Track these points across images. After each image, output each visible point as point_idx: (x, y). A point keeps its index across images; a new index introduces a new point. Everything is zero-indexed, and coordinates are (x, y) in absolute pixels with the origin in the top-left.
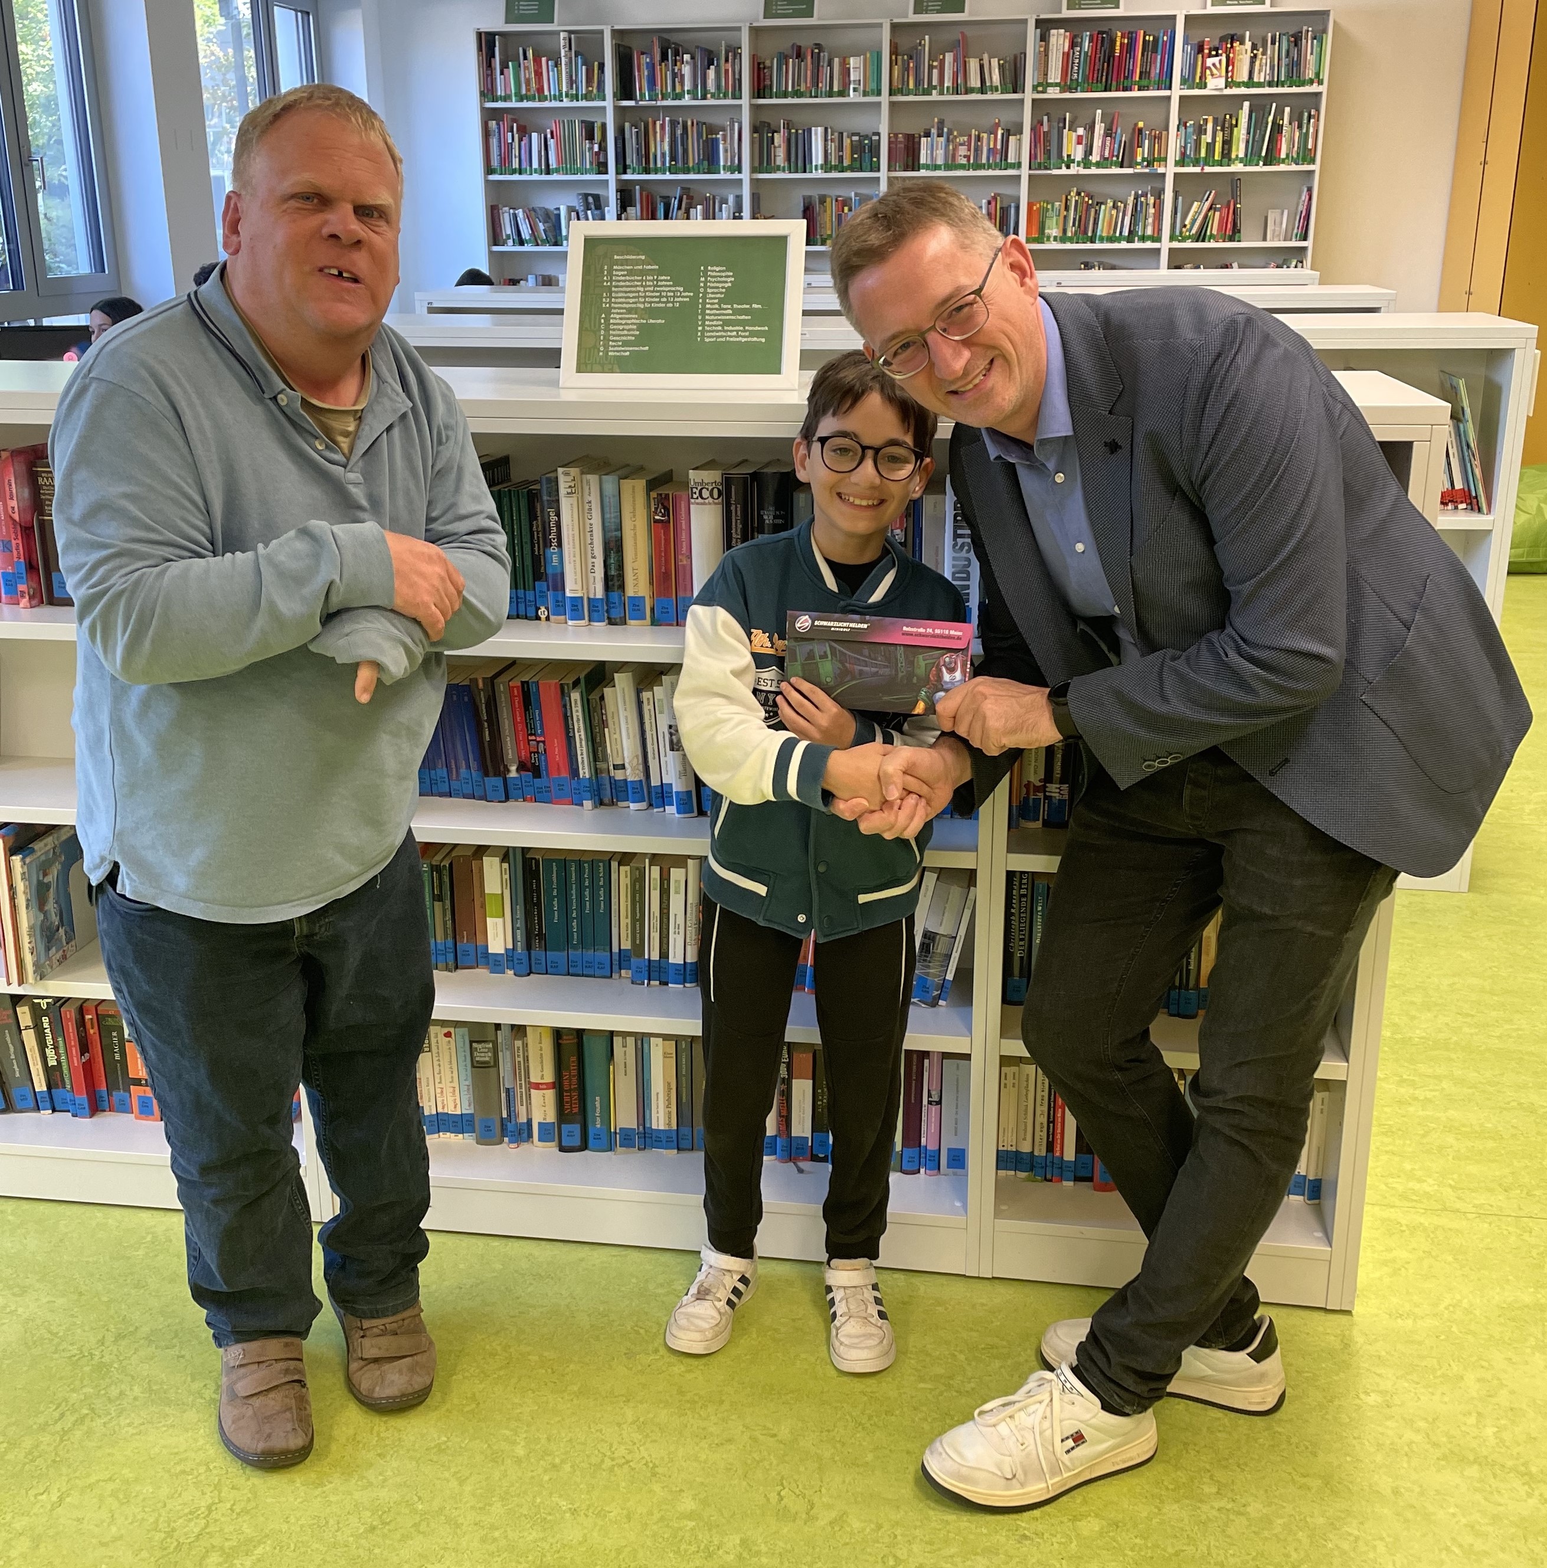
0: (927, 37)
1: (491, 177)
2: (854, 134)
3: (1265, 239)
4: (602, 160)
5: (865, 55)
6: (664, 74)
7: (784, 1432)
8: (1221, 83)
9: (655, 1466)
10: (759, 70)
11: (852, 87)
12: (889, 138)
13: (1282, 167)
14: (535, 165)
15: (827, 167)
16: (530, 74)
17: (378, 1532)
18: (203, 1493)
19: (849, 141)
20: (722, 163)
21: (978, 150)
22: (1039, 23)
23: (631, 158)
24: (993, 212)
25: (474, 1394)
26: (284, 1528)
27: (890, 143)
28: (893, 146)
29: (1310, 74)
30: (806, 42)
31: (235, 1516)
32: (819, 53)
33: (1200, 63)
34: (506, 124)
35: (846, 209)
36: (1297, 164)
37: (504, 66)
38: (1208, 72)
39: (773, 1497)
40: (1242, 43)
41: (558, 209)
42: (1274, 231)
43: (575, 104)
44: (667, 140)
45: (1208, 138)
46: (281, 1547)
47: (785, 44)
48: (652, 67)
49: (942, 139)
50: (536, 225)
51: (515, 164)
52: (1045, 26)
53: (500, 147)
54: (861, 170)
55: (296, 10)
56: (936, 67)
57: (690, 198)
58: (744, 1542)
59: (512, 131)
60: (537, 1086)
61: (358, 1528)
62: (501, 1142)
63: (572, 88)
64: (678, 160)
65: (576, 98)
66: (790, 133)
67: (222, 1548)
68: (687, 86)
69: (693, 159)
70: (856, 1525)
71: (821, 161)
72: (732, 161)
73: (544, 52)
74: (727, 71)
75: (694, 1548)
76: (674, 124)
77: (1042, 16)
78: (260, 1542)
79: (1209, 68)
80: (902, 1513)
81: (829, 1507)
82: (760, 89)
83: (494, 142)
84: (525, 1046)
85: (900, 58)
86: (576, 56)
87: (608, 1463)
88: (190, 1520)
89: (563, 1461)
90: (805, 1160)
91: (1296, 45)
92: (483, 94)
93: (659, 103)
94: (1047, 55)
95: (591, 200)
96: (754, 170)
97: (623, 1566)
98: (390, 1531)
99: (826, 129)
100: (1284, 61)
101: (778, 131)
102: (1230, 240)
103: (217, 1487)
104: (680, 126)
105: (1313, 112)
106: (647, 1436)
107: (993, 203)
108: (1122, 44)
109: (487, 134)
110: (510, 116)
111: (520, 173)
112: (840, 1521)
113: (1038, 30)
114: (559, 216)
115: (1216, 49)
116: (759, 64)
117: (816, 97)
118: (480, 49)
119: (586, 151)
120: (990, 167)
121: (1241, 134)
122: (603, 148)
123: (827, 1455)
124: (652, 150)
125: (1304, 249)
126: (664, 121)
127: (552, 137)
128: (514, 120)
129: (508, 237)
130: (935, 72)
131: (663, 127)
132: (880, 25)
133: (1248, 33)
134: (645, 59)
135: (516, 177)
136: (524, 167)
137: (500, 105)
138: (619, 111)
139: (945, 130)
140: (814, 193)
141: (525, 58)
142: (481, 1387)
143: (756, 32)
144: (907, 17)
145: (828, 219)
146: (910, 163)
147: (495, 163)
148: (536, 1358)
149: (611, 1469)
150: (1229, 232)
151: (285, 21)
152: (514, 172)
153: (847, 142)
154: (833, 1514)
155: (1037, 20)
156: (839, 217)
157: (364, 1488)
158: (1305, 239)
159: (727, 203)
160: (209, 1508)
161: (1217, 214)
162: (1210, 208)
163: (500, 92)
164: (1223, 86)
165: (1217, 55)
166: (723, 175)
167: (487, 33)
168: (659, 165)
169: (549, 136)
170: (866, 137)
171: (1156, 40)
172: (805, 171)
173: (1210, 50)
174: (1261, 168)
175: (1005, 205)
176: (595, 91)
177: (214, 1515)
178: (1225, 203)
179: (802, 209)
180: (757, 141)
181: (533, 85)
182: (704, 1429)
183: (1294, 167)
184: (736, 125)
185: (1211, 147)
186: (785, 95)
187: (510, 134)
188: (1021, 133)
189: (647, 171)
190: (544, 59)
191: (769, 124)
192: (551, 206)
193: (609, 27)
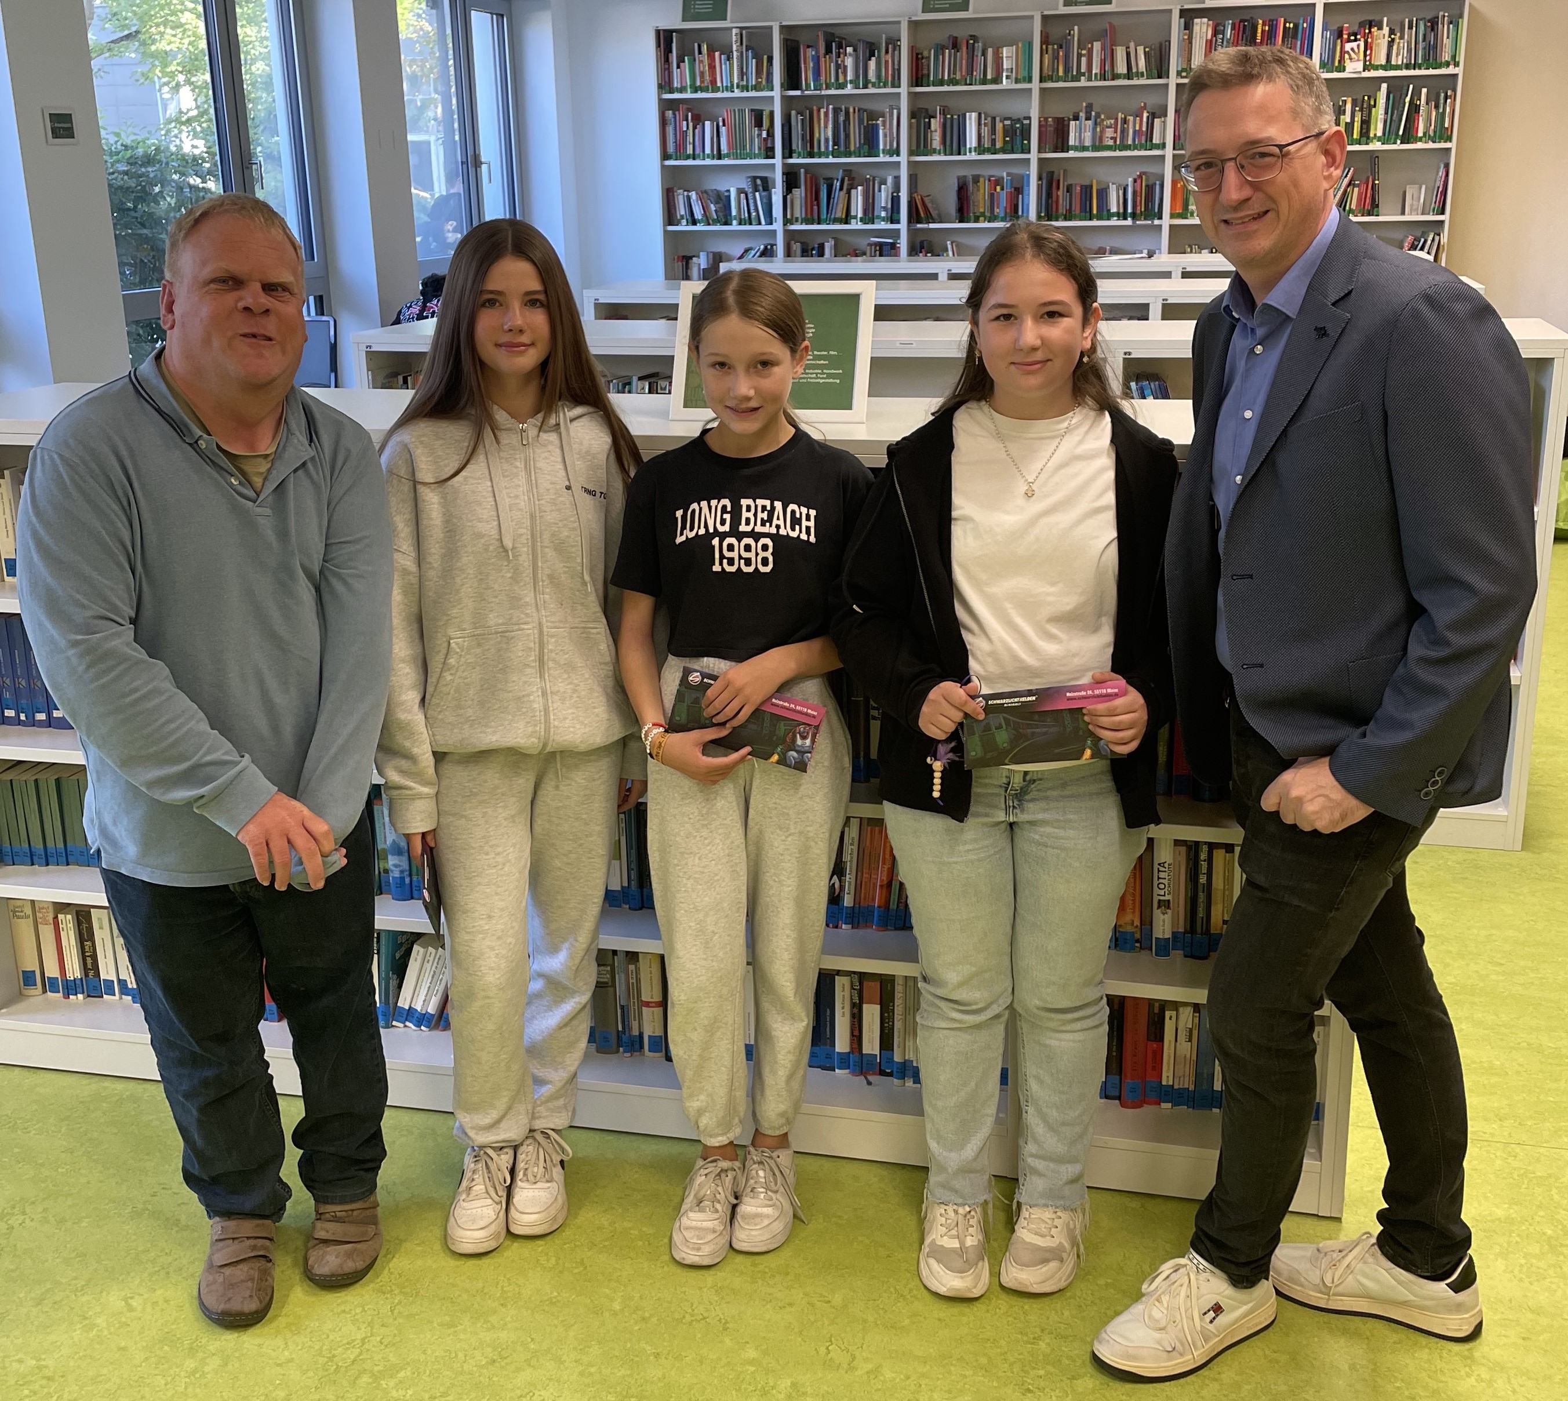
0: (1076, 28)
1: (668, 163)
2: (1006, 119)
3: (1403, 213)
4: (769, 145)
5: (1017, 45)
6: (828, 66)
7: (837, 1299)
8: (1360, 66)
9: (727, 1322)
10: (917, 60)
11: (1004, 74)
12: (1040, 122)
13: (1419, 145)
14: (708, 151)
15: (980, 149)
16: (704, 67)
17: (497, 1364)
18: (359, 1329)
19: (1001, 125)
20: (881, 147)
21: (1124, 132)
22: (1183, 13)
23: (797, 144)
24: (1139, 189)
25: (582, 1260)
26: (422, 1357)
27: (1040, 126)
28: (1043, 129)
29: (1446, 57)
30: (962, 33)
31: (383, 1347)
32: (973, 44)
33: (1338, 48)
34: (680, 115)
35: (998, 188)
36: (1434, 142)
37: (680, 60)
38: (1347, 56)
39: (823, 1350)
40: (1380, 28)
41: (728, 191)
42: (1412, 205)
43: (745, 94)
44: (830, 126)
45: (1347, 118)
46: (419, 1373)
47: (941, 36)
48: (817, 60)
49: (1089, 123)
50: (708, 207)
51: (690, 151)
52: (1188, 16)
53: (675, 134)
54: (1012, 152)
55: (492, 14)
56: (1084, 55)
57: (852, 179)
58: (794, 1385)
59: (687, 120)
60: (647, 1004)
61: (481, 1361)
62: (618, 1052)
63: (742, 80)
64: (841, 145)
65: (745, 88)
66: (945, 119)
67: (372, 1371)
68: (850, 76)
69: (855, 142)
70: (889, 1375)
71: (974, 144)
72: (891, 144)
73: (718, 46)
74: (887, 62)
75: (751, 1388)
76: (836, 111)
77: (1186, 7)
78: (402, 1369)
79: (1348, 52)
80: (928, 1367)
81: (866, 1360)
82: (918, 78)
83: (670, 130)
84: (637, 970)
85: (1050, 47)
86: (747, 50)
87: (688, 1318)
88: (348, 1349)
89: (651, 1316)
90: (874, 1074)
91: (1432, 30)
92: (660, 87)
93: (824, 92)
94: (1191, 43)
95: (759, 182)
96: (911, 153)
97: (693, 1399)
98: (507, 1364)
99: (980, 114)
100: (1421, 45)
101: (935, 117)
102: (1369, 215)
103: (371, 1324)
104: (843, 113)
105: (1449, 93)
106: (723, 1298)
107: (1139, 181)
108: (1263, 31)
109: (663, 123)
110: (685, 106)
111: (694, 159)
112: (875, 1372)
113: (1183, 20)
114: (729, 197)
115: (1355, 35)
116: (917, 54)
117: (971, 84)
118: (658, 45)
119: (755, 138)
120: (1135, 148)
121: (1379, 113)
122: (771, 134)
123: (871, 1319)
124: (816, 135)
125: (1441, 223)
126: (827, 109)
127: (724, 125)
128: (689, 110)
129: (682, 217)
130: (1084, 60)
131: (826, 114)
132: (1032, 17)
133: (1385, 19)
134: (811, 52)
135: (690, 162)
136: (697, 152)
137: (676, 96)
138: (785, 99)
139: (1093, 113)
140: (968, 173)
141: (700, 53)
142: (589, 1254)
143: (915, 25)
144: (1057, 9)
145: (981, 197)
146: (1060, 145)
147: (671, 149)
148: (636, 1232)
149: (690, 1323)
150: (1368, 207)
151: (481, 23)
152: (688, 157)
153: (999, 126)
154: (870, 1366)
155: (1181, 11)
156: (992, 196)
157: (488, 1330)
158: (1443, 213)
159: (885, 184)
160: (363, 1340)
161: (1356, 190)
162: (1349, 184)
163: (676, 84)
164: (1361, 69)
165: (1356, 40)
166: (882, 158)
167: (665, 31)
168: (823, 149)
169: (721, 124)
170: (1019, 120)
171: (1296, 26)
172: (959, 154)
173: (1349, 35)
174: (1398, 146)
175: (1150, 183)
176: (764, 82)
177: (366, 1346)
178: (1364, 180)
179: (956, 188)
180: (915, 126)
181: (707, 78)
182: (770, 1294)
183: (1431, 145)
184: (895, 111)
185: (1349, 126)
186: (941, 83)
187: (685, 123)
188: (1166, 116)
189: (811, 155)
190: (717, 54)
191: (927, 110)
192: (722, 188)
193: (778, 23)
